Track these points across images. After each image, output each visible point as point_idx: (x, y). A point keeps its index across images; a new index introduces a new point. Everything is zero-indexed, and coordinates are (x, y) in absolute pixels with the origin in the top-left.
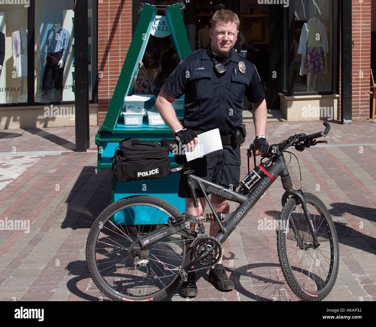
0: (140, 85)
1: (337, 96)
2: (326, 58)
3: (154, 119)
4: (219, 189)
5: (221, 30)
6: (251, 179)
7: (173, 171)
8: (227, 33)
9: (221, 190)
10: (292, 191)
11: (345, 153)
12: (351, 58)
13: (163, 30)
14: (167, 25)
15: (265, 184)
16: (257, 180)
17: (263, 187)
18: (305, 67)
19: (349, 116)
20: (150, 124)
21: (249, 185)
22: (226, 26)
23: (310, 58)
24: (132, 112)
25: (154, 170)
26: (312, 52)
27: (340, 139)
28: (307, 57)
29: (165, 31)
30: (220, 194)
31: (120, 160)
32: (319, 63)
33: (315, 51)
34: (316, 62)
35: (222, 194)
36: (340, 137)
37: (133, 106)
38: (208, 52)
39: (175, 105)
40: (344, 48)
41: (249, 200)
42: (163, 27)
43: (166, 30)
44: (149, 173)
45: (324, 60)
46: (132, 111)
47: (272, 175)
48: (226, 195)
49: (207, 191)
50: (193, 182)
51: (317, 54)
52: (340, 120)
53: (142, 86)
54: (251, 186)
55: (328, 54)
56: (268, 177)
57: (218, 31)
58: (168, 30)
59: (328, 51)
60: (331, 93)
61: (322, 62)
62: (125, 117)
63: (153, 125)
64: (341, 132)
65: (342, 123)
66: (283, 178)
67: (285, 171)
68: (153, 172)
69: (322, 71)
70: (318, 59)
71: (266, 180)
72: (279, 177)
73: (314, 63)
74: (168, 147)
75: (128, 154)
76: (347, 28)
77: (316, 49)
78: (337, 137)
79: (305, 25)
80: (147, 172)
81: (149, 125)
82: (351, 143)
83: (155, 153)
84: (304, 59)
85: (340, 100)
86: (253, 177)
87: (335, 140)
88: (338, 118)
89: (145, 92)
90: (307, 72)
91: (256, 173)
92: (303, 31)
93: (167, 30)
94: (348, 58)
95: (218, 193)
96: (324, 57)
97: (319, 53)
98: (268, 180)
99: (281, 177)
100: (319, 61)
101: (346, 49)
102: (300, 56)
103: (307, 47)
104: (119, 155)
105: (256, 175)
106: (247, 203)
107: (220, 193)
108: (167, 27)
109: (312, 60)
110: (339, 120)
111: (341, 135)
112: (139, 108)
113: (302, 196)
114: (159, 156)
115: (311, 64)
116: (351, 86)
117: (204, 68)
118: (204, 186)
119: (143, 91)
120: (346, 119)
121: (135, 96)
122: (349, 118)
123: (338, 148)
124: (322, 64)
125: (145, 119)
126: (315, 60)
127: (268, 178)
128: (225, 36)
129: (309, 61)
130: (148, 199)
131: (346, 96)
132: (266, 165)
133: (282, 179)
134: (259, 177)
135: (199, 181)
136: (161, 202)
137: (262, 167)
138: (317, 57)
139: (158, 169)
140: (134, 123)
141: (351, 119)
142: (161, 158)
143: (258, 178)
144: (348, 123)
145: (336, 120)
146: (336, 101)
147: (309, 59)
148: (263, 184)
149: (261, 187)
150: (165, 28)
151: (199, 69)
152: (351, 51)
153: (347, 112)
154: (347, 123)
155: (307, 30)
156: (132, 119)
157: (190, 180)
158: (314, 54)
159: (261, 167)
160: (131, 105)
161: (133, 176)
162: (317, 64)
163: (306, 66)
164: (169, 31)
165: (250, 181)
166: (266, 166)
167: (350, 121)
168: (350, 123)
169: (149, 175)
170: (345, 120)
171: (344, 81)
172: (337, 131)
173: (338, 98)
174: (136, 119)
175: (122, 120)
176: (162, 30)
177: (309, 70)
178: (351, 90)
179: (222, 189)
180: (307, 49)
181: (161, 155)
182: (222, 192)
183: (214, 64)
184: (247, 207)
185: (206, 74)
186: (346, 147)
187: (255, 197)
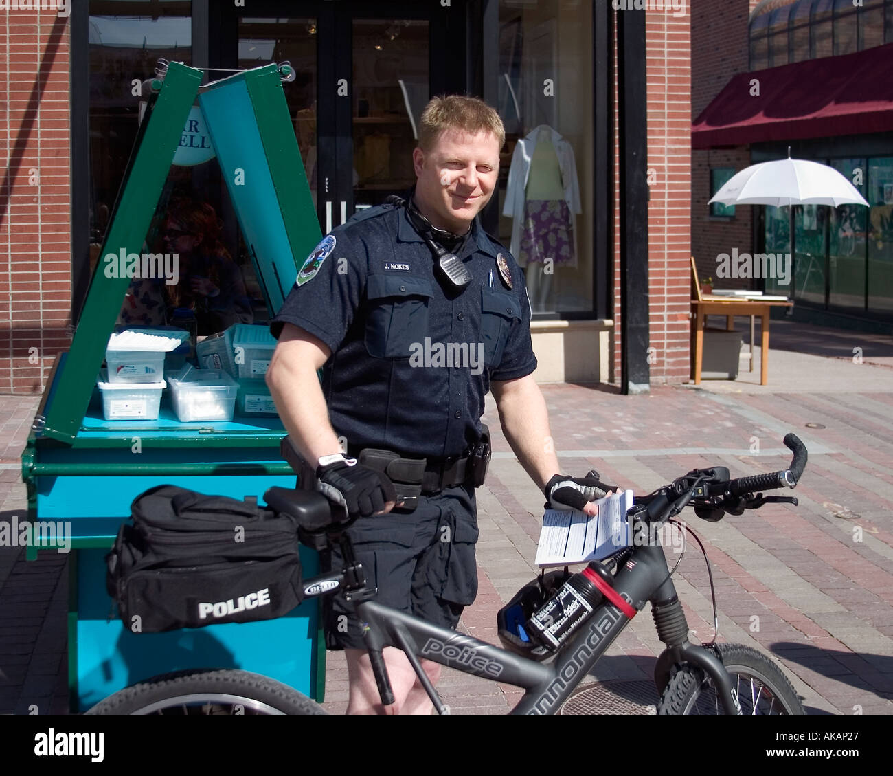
0: (137, 300)
1: (608, 322)
2: (574, 227)
3: (196, 403)
4: (461, 647)
5: (457, 154)
6: (563, 615)
7: (309, 591)
8: (473, 166)
9: (466, 651)
10: (690, 648)
11: (660, 474)
12: (646, 230)
13: (191, 146)
14: (202, 131)
15: (606, 628)
16: (581, 619)
17: (601, 637)
18: (522, 248)
19: (642, 374)
20: (182, 417)
21: (557, 635)
22: (471, 143)
23: (535, 226)
24: (126, 381)
25: (253, 596)
26: (540, 213)
27: (633, 434)
28: (526, 223)
29: (198, 147)
30: (463, 662)
31: (134, 562)
32: (559, 240)
33: (548, 209)
34: (551, 237)
35: (470, 662)
36: (631, 429)
37: (132, 364)
38: (409, 217)
39: (257, 362)
40: (627, 205)
41: (558, 681)
42: (192, 137)
43: (200, 146)
44: (236, 606)
45: (570, 233)
46: (129, 378)
47: (627, 601)
48: (483, 665)
49: (423, 651)
50: (377, 627)
51: (552, 219)
52: (618, 383)
53: (143, 301)
54: (564, 636)
55: (581, 218)
56: (616, 607)
57: (448, 158)
58: (206, 145)
59: (579, 211)
60: (592, 316)
61: (565, 237)
62: (106, 398)
63: (192, 420)
64: (629, 415)
65: (624, 390)
66: (660, 610)
67: (667, 586)
68: (252, 601)
69: (565, 261)
70: (556, 231)
71: (608, 617)
72: (649, 606)
73: (544, 238)
74: (295, 517)
75: (165, 545)
76: (634, 153)
77: (549, 204)
78: (624, 431)
79: (520, 145)
80: (231, 602)
81: (180, 421)
82: (665, 447)
83: (259, 538)
84: (520, 228)
85: (618, 333)
86: (571, 610)
87: (624, 439)
88: (611, 379)
89: (150, 320)
90: (528, 262)
91: (578, 596)
92: (517, 160)
93: (203, 146)
94: (640, 228)
95: (457, 659)
96: (571, 225)
97: (558, 216)
98: (617, 617)
99: (655, 604)
100: (559, 236)
101: (633, 207)
102: (510, 221)
103: (528, 198)
104: (130, 545)
105: (578, 602)
106: (551, 690)
107: (465, 659)
108: (203, 138)
109: (541, 233)
110: (614, 385)
111: (633, 424)
112: (148, 370)
113: (720, 664)
114: (268, 550)
115: (536, 241)
116: (646, 300)
117: (407, 266)
118: (411, 638)
119: (145, 315)
120: (637, 382)
121: (132, 333)
122: (642, 379)
123: (638, 459)
124: (565, 243)
125: (168, 403)
126: (547, 234)
127: (614, 609)
128: (469, 173)
129: (533, 236)
130: (226, 682)
131: (634, 325)
132: (608, 568)
133: (654, 612)
134: (589, 608)
135: (396, 623)
136: (270, 689)
137: (596, 574)
138: (553, 226)
139: (266, 590)
140: (134, 414)
141: (647, 381)
142: (275, 555)
143: (585, 610)
144: (639, 391)
145: (606, 382)
146: (604, 337)
147: (532, 231)
148: (600, 629)
149: (594, 640)
150: (197, 141)
151: (393, 267)
152: (646, 212)
153: (638, 365)
154: (636, 391)
155: (527, 159)
156: (127, 402)
157: (366, 621)
158: (545, 216)
159: (592, 577)
160: (126, 361)
161: (183, 617)
162: (553, 243)
163: (525, 248)
164: (209, 148)
165: (562, 622)
166: (608, 572)
167: (646, 387)
168: (645, 393)
169: (237, 610)
170: (631, 385)
171: (629, 287)
172: (620, 414)
173: (611, 329)
174: (139, 402)
175: (96, 407)
176: (189, 145)
177: (533, 258)
178: (646, 309)
179: (471, 647)
180: (527, 203)
181: (276, 547)
182: (470, 657)
183: (436, 258)
184: (551, 701)
185: (417, 286)
186: (655, 456)
187: (576, 668)
